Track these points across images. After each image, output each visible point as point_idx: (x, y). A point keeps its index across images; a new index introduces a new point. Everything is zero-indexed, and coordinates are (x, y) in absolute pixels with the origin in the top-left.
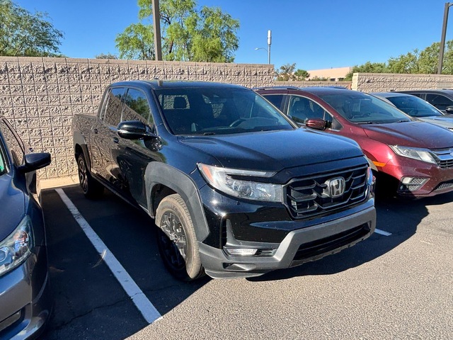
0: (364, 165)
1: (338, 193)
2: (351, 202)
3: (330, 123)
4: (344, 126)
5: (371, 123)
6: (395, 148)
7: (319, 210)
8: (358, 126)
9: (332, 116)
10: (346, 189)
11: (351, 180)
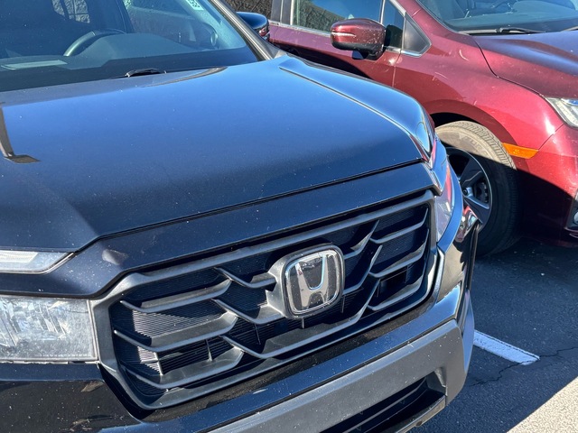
0: (420, 193)
1: (316, 300)
2: (369, 317)
3: (399, 32)
4: (434, 40)
5: (506, 32)
6: (562, 105)
7: (248, 362)
8: (469, 41)
9: (403, 11)
10: (349, 281)
11: (371, 248)
